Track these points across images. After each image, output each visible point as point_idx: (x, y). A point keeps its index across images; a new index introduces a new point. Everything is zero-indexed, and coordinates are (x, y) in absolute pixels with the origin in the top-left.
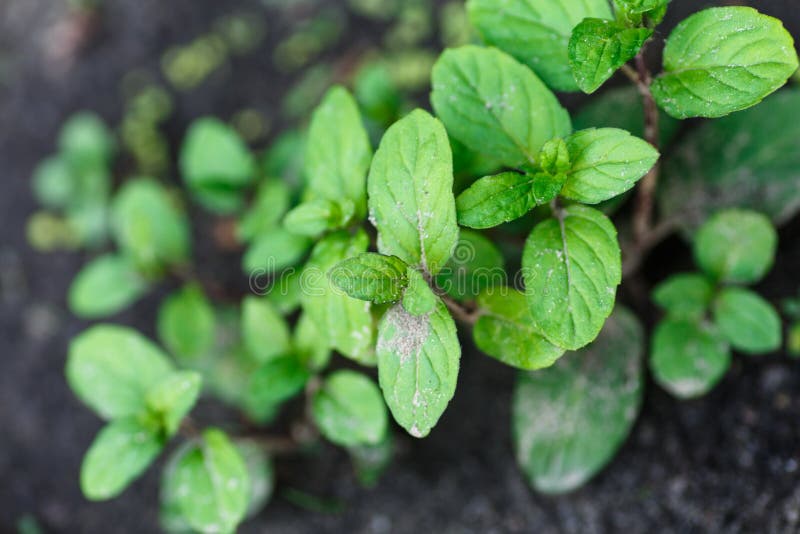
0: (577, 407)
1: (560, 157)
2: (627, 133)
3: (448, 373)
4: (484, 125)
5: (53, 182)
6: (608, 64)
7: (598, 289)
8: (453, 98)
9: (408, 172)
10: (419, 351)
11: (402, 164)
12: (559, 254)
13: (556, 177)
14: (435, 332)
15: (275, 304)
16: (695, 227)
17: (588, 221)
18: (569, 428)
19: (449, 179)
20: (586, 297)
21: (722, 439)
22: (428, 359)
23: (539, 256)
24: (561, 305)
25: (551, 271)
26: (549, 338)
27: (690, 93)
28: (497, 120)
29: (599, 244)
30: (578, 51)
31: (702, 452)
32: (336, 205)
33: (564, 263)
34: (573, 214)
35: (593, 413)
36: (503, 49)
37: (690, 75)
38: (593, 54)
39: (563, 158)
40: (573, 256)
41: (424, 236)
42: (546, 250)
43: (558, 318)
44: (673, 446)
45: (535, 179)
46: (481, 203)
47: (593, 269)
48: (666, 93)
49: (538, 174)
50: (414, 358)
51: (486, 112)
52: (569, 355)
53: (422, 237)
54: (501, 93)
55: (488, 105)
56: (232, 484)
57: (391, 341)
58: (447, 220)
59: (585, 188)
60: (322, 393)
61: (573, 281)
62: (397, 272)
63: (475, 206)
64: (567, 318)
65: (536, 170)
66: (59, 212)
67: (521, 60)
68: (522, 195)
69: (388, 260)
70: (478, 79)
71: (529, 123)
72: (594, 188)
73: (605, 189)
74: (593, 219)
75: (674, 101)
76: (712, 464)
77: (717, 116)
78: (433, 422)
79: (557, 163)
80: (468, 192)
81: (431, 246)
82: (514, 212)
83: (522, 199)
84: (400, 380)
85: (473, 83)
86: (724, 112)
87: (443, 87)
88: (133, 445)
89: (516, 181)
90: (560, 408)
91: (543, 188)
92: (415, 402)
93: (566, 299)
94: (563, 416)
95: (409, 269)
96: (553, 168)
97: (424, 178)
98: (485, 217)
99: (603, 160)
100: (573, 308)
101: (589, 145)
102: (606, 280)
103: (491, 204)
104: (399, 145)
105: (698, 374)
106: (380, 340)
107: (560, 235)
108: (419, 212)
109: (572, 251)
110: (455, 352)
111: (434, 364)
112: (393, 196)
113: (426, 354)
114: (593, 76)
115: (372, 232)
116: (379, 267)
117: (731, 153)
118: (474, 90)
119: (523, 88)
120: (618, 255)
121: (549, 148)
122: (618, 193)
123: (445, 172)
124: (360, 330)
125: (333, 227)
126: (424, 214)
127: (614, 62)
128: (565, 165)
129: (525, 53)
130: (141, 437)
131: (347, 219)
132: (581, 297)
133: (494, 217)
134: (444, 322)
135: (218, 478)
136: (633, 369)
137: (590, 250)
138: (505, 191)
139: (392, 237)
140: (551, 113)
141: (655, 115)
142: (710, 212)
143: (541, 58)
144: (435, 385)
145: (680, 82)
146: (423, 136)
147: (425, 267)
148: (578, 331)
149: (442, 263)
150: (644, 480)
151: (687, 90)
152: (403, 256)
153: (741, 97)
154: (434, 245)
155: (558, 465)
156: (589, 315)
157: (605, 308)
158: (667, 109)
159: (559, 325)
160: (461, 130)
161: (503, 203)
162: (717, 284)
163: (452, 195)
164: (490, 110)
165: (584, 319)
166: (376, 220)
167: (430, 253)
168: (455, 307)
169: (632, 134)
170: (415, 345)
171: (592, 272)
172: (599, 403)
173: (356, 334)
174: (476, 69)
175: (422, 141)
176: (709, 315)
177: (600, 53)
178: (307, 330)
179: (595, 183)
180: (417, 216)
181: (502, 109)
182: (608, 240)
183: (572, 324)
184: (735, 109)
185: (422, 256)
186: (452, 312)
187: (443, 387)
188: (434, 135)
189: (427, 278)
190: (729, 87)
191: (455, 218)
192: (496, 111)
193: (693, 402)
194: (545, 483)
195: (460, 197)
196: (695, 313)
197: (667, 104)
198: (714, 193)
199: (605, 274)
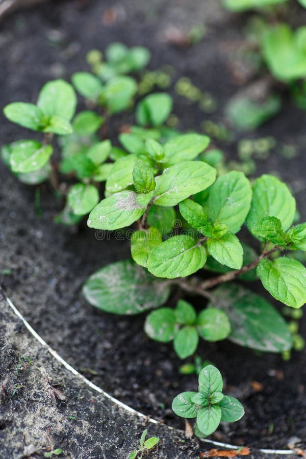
0: (123, 290)
1: (222, 232)
2: (243, 254)
3: (118, 224)
4: (220, 200)
5: (116, 51)
6: (267, 234)
7: (176, 270)
8: (225, 184)
9: (190, 176)
10: (121, 210)
11: (192, 173)
12: (183, 249)
13: (213, 234)
14: (132, 213)
15: (112, 152)
16: (214, 306)
17: (201, 255)
18: (112, 290)
19: (195, 192)
20: (171, 266)
21: (134, 355)
22: (120, 215)
23: (179, 242)
24: (164, 258)
25: (175, 249)
26: (149, 259)
27: (268, 273)
28: (224, 204)
29: (194, 263)
30: (266, 221)
31: (124, 349)
32: (163, 156)
33: (180, 253)
34: (201, 249)
35: (122, 297)
36: (253, 196)
37: (275, 271)
38: (268, 227)
39: (222, 233)
40: (185, 255)
41: (168, 193)
42: (183, 244)
43: (158, 259)
44: (122, 337)
45: (209, 226)
46: (190, 209)
47: (183, 265)
48: (264, 264)
49: (211, 227)
50: (118, 209)
51: (226, 198)
52: (146, 269)
53: (167, 192)
54: (235, 202)
55: (229, 198)
56: (34, 164)
57: (121, 198)
58: (178, 199)
59: (214, 247)
60: (85, 185)
61: (175, 259)
62: (150, 187)
63: (188, 207)
64: (159, 263)
65: (212, 225)
66: (104, 60)
67: (252, 204)
68: (200, 224)
69: (153, 181)
70: (237, 190)
71: (229, 217)
72: (215, 250)
73: (217, 255)
74: (202, 257)
75: (262, 269)
76: (122, 355)
77: (264, 286)
78: (96, 227)
79: (219, 232)
80: (193, 202)
81: (165, 197)
82: (193, 223)
83: (199, 225)
84: (107, 207)
85: (235, 189)
86: (267, 289)
87: (228, 178)
88: (33, 119)
89: (205, 219)
90: (120, 283)
91: (207, 230)
92: (101, 217)
93: (167, 259)
94: (116, 285)
95: (153, 192)
96: (216, 231)
97: (190, 183)
98: (186, 213)
99: (228, 249)
100: (165, 263)
101: (231, 241)
102: (181, 271)
103: (192, 212)
104: (198, 169)
105: (157, 332)
106: (120, 193)
107: (191, 247)
108: (176, 187)
109: (186, 254)
110: (128, 223)
111: (119, 218)
112: (178, 174)
113: (122, 213)
114: (259, 230)
115: (160, 173)
116: (149, 179)
117: (249, 309)
118: (232, 190)
119: (242, 209)
120: (193, 272)
121: (223, 226)
122: (218, 260)
123: (196, 190)
124: (118, 186)
125: (154, 158)
126: (176, 189)
127: (268, 236)
128: (219, 236)
129: (255, 204)
130: (37, 120)
131: (161, 161)
132: (170, 265)
133: (187, 216)
134: (138, 214)
135: (34, 157)
136: (147, 306)
137: (190, 260)
138: (199, 217)
139: (162, 181)
140: (236, 224)
141: (253, 267)
142: (223, 309)
143: (256, 212)
144: (111, 222)
145: (271, 268)
146: (206, 176)
147: (156, 199)
148: (157, 269)
149: (160, 204)
150: (104, 331)
151: (269, 271)
152: (156, 188)
153: (276, 292)
154: (166, 198)
155: (96, 292)
156: (165, 270)
157: (170, 275)
158: (258, 267)
159: (156, 261)
160: (214, 191)
161: (194, 218)
162: (195, 324)
163: (189, 196)
164: (227, 200)
165: (162, 269)
166: (166, 172)
167: (161, 198)
168: (144, 219)
169: (243, 256)
170: (124, 207)
171: (182, 265)
172: (128, 297)
173: (116, 185)
174: (240, 188)
175: (204, 177)
176: (182, 327)
177: (269, 230)
178: (108, 168)
179: (218, 250)
180: (174, 186)
181: (230, 204)
182: (197, 266)
183: (158, 266)
184: (270, 292)
185: (160, 196)
186: (141, 218)
187: (112, 225)
188: (209, 180)
189: (151, 202)
190: (278, 287)
191: (180, 201)
192: (228, 202)
193: (145, 335)
194: (86, 290)
195: (189, 200)
196: (180, 320)
197: (260, 267)
198: (230, 309)
199: (183, 270)
